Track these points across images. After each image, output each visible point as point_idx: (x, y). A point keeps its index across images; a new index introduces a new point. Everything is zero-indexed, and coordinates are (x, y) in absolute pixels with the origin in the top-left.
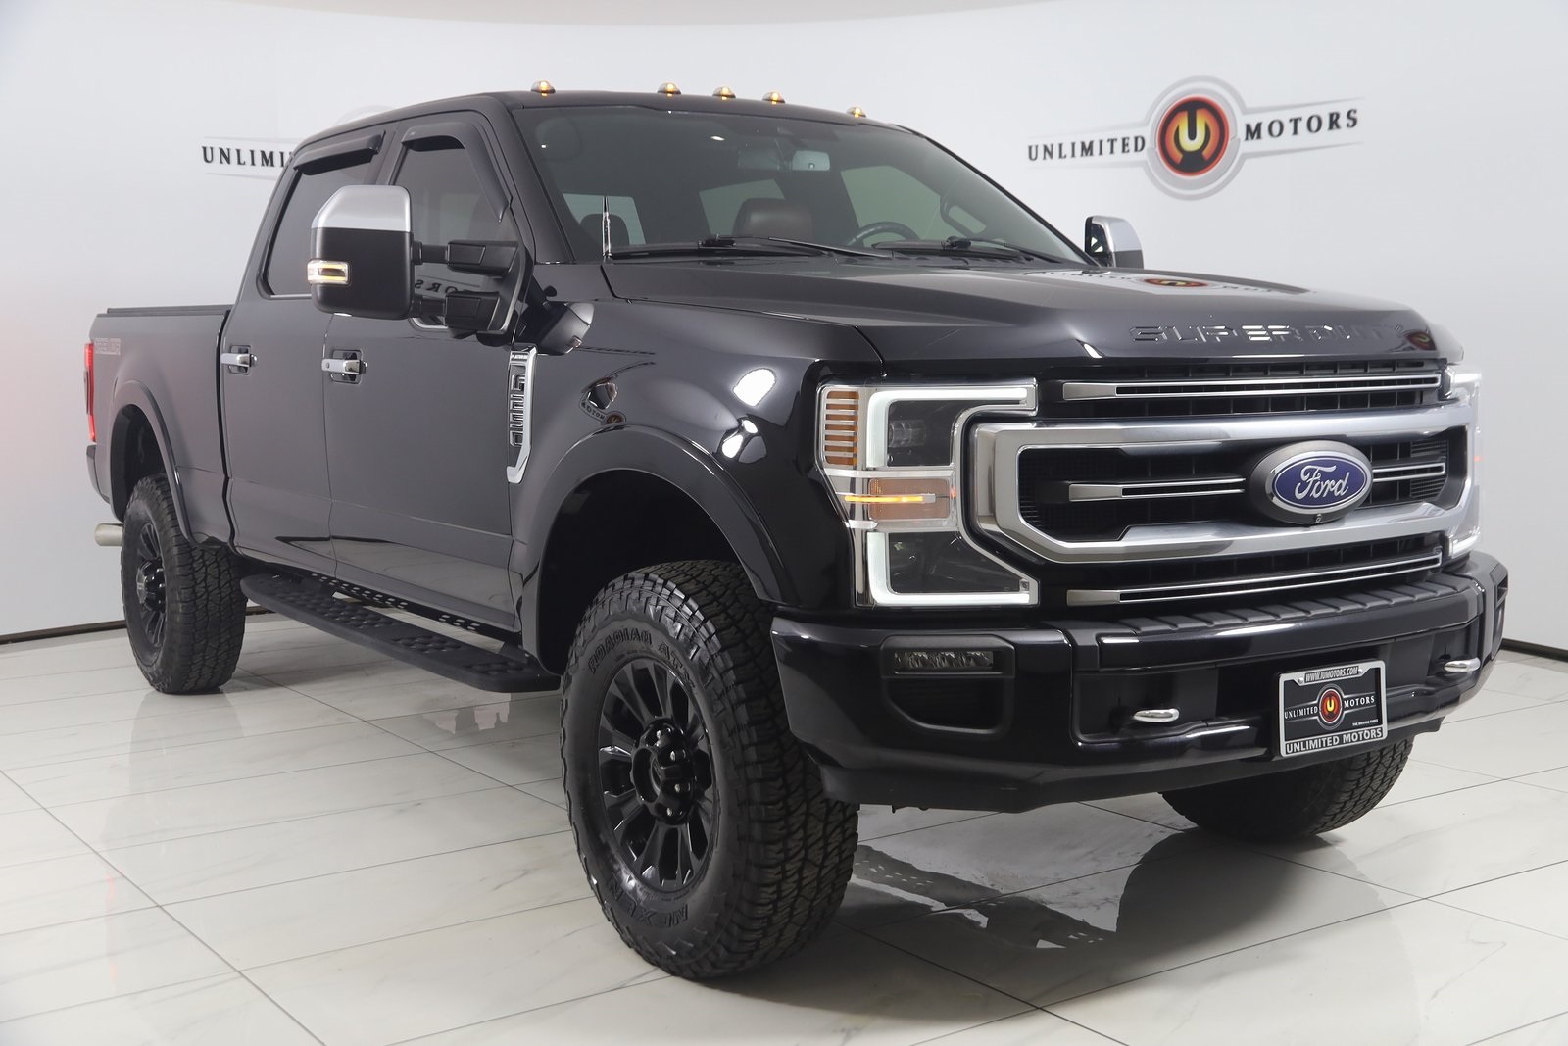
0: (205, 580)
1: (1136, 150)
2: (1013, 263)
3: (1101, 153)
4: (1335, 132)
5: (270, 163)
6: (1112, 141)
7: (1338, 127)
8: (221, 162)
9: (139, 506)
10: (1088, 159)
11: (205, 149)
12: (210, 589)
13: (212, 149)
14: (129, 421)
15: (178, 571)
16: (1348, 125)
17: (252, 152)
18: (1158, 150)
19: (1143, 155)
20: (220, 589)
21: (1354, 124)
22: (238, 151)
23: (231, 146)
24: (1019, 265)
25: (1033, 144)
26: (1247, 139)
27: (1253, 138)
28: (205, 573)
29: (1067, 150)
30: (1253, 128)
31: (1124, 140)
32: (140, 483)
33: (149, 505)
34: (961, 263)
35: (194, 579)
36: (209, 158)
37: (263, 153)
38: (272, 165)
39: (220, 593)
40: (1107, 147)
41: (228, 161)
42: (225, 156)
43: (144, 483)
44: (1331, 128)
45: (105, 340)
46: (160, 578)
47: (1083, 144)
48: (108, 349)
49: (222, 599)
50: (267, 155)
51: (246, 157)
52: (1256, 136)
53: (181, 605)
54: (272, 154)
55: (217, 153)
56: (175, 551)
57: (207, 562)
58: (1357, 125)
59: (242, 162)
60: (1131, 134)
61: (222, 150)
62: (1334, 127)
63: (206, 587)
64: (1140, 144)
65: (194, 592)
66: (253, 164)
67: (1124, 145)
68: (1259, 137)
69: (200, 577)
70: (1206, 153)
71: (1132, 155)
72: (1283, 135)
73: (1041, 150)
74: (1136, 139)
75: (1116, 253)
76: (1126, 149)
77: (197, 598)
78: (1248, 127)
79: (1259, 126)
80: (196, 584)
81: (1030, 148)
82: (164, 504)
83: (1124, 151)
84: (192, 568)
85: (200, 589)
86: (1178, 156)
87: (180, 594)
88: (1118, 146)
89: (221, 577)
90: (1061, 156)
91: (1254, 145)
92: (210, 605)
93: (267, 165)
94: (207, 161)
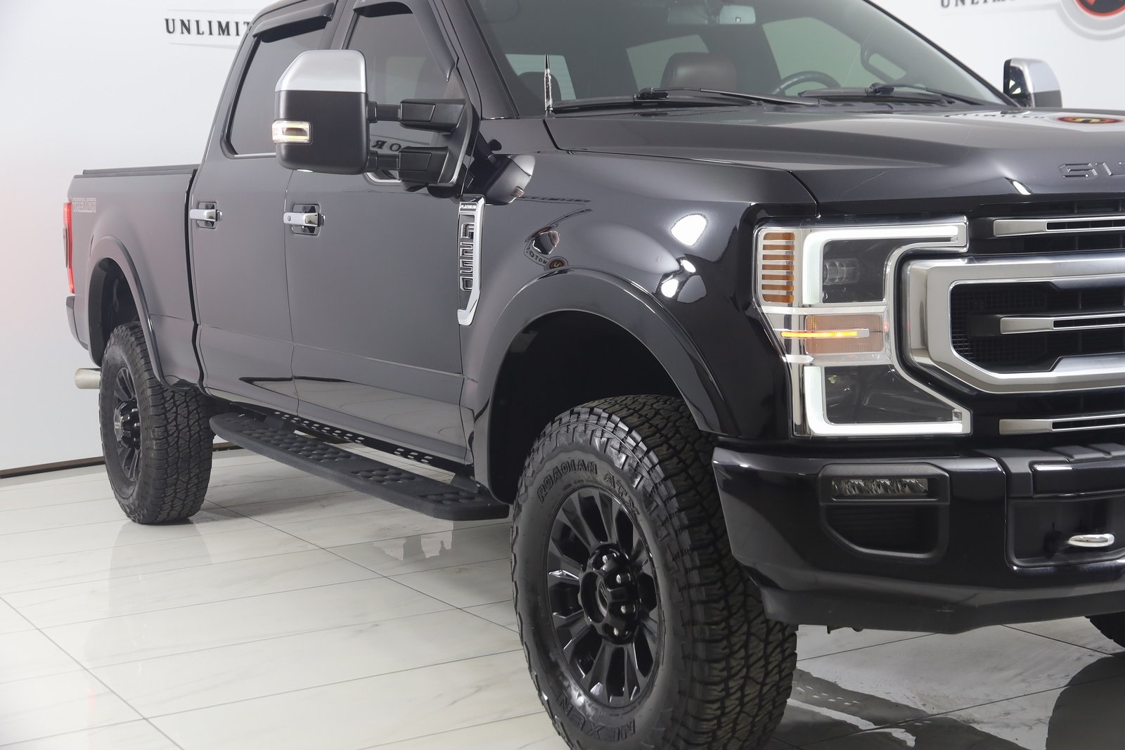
0: (176, 419)
2: (935, 107)
5: (226, 33)
8: (182, 33)
9: (115, 352)
11: (167, 21)
12: (180, 427)
13: (173, 20)
14: (104, 274)
15: (151, 411)
17: (210, 23)
20: (190, 427)
22: (198, 22)
23: (191, 17)
24: (942, 108)
28: (176, 412)
32: (115, 330)
33: (124, 351)
34: (885, 108)
35: (166, 419)
36: (171, 29)
37: (220, 23)
38: (228, 34)
39: (190, 431)
41: (189, 31)
42: (186, 27)
43: (120, 331)
45: (80, 199)
46: (135, 418)
48: (85, 207)
49: (191, 436)
50: (224, 25)
51: (204, 27)
53: (154, 442)
54: (228, 24)
55: (178, 25)
56: (149, 392)
57: (178, 403)
59: (201, 32)
61: (183, 22)
63: (177, 426)
65: (166, 430)
66: (211, 33)
69: (171, 416)
75: (1036, 94)
77: (169, 435)
80: (168, 423)
82: (138, 350)
84: (164, 408)
85: (171, 428)
87: (154, 431)
92: (181, 441)
93: (223, 34)
94: (169, 32)
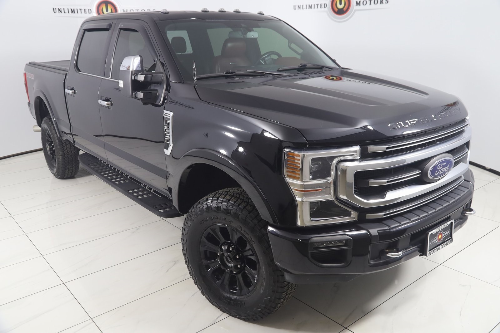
0: (67, 149)
1: (324, 7)
3: (314, 8)
4: (382, 4)
5: (74, 12)
6: (318, 5)
7: (383, 3)
8: (59, 12)
9: (45, 126)
10: (310, 10)
11: (53, 9)
12: (68, 151)
13: (56, 9)
14: (39, 100)
15: (58, 147)
16: (386, 3)
17: (68, 9)
18: (331, 8)
19: (326, 9)
20: (71, 151)
21: (388, 2)
22: (64, 9)
23: (61, 7)
25: (295, 5)
26: (356, 5)
27: (358, 5)
28: (67, 147)
29: (305, 7)
30: (358, 2)
31: (321, 5)
32: (44, 118)
33: (48, 127)
35: (64, 149)
36: (55, 11)
37: (71, 10)
38: (74, 13)
39: (72, 152)
40: (316, 6)
41: (61, 12)
42: (60, 11)
44: (381, 3)
45: (28, 73)
46: (53, 147)
47: (309, 5)
48: (31, 76)
49: (72, 154)
50: (73, 10)
51: (66, 11)
52: (359, 5)
53: (60, 157)
54: (74, 10)
55: (57, 10)
56: (57, 141)
57: (67, 144)
58: (388, 3)
59: (65, 12)
60: (323, 3)
61: (59, 9)
62: (382, 3)
63: (67, 151)
64: (325, 5)
65: (64, 153)
66: (69, 13)
67: (321, 6)
68: (360, 5)
69: (65, 148)
70: (345, 9)
71: (323, 9)
72: (367, 4)
73: (297, 7)
74: (324, 4)
76: (322, 7)
77: (65, 154)
78: (357, 2)
79: (360, 2)
80: (64, 150)
81: (294, 6)
82: (52, 127)
83: (321, 7)
84: (63, 146)
85: (66, 152)
86: (336, 10)
87: (60, 153)
88: (319, 6)
89: (72, 148)
90: (303, 8)
91: (358, 7)
92: (69, 156)
93: (73, 12)
94: (54, 12)
